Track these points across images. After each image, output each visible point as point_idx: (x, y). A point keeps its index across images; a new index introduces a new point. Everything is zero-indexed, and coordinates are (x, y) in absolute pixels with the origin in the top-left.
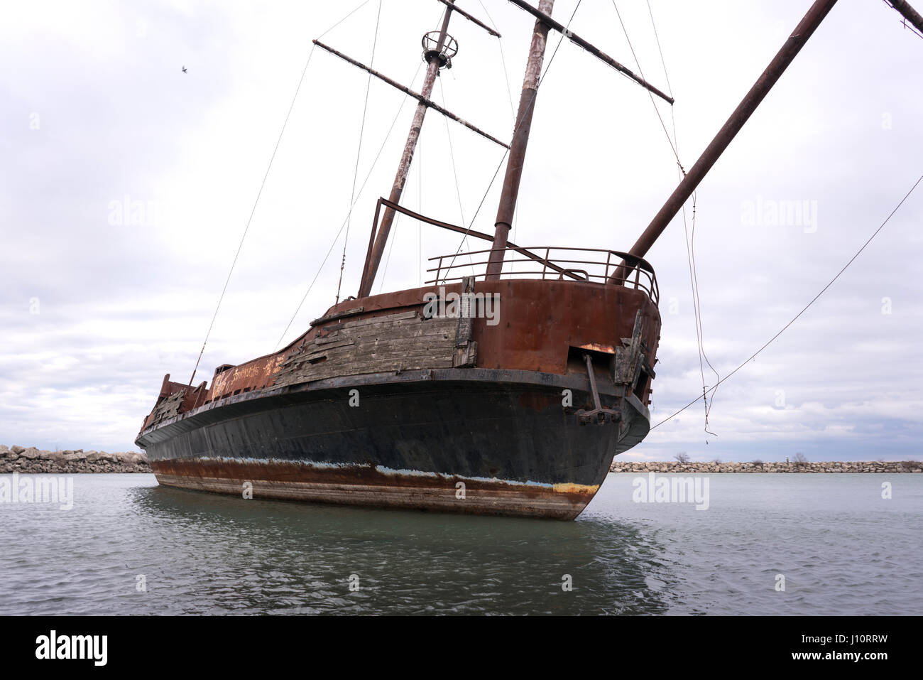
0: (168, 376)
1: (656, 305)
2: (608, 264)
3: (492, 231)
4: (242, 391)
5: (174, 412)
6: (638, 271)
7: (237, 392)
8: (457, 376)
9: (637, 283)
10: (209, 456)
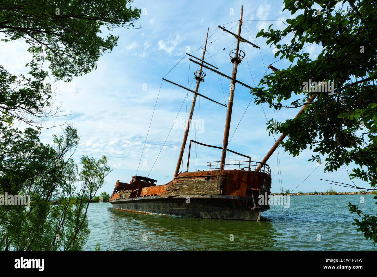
0: (119, 180)
1: (270, 175)
2: (256, 166)
3: (222, 146)
4: (154, 195)
5: (128, 197)
6: (264, 167)
7: (152, 195)
8: (217, 197)
9: (264, 171)
10: (140, 211)
